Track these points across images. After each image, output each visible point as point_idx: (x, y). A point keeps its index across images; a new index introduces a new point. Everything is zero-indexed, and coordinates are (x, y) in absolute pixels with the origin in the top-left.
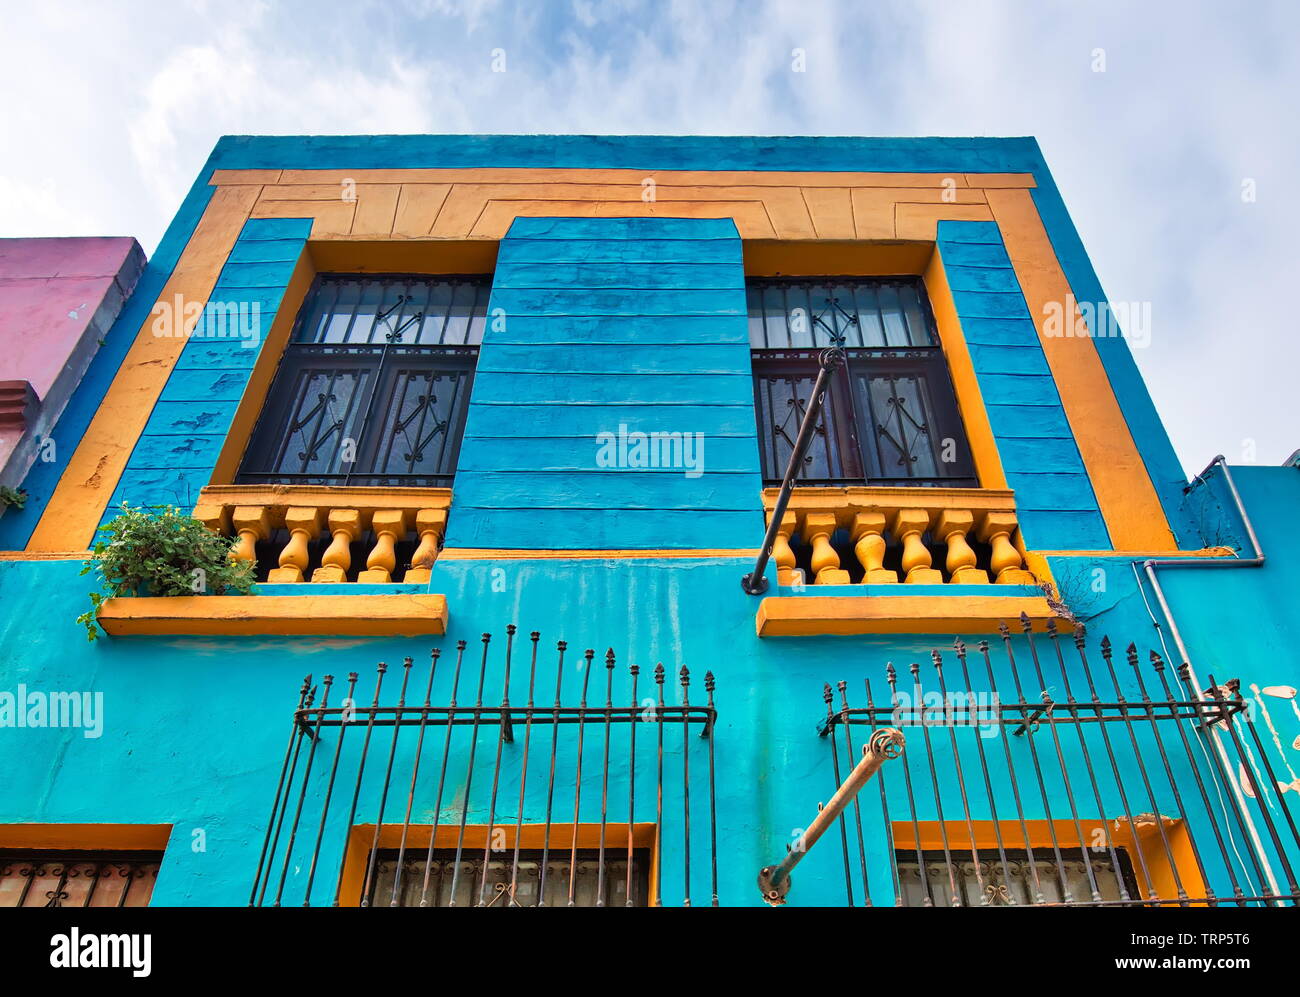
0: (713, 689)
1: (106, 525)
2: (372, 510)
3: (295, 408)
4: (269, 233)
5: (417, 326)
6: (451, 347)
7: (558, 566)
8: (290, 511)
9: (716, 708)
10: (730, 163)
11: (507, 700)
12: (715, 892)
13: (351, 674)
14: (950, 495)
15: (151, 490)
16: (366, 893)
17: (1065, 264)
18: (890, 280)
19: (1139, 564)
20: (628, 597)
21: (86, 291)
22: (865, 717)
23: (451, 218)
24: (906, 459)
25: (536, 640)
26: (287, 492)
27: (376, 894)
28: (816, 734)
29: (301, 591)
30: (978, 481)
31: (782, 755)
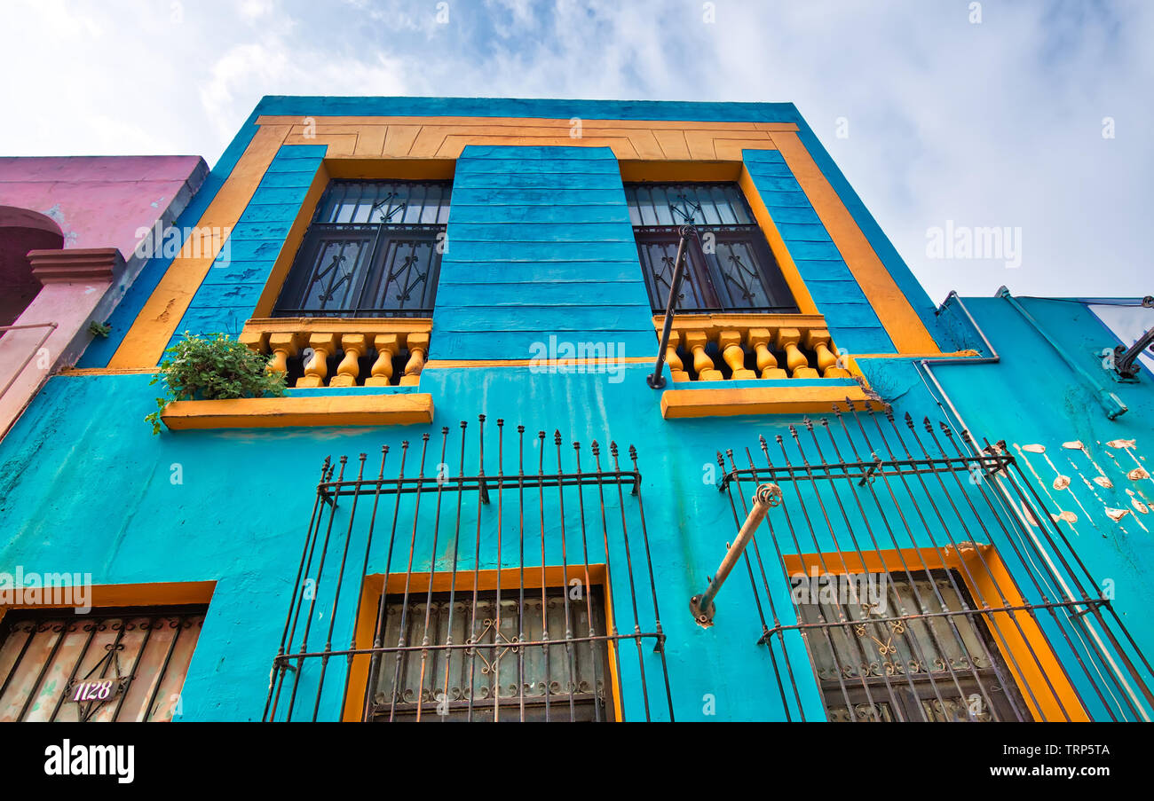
0: (636, 458)
1: (172, 348)
2: (374, 335)
3: (316, 265)
4: (297, 154)
5: (402, 211)
6: (426, 225)
7: (514, 371)
8: (312, 336)
9: (641, 473)
10: (604, 115)
11: (483, 471)
12: (658, 618)
13: (361, 455)
14: (781, 318)
15: (207, 323)
16: (378, 633)
17: (827, 175)
18: (718, 184)
19: (918, 362)
20: (566, 393)
21: (165, 189)
22: (750, 475)
23: (423, 145)
24: (747, 295)
25: (501, 425)
26: (310, 322)
27: (387, 633)
28: (717, 490)
29: (321, 393)
30: (799, 309)
31: (694, 507)
